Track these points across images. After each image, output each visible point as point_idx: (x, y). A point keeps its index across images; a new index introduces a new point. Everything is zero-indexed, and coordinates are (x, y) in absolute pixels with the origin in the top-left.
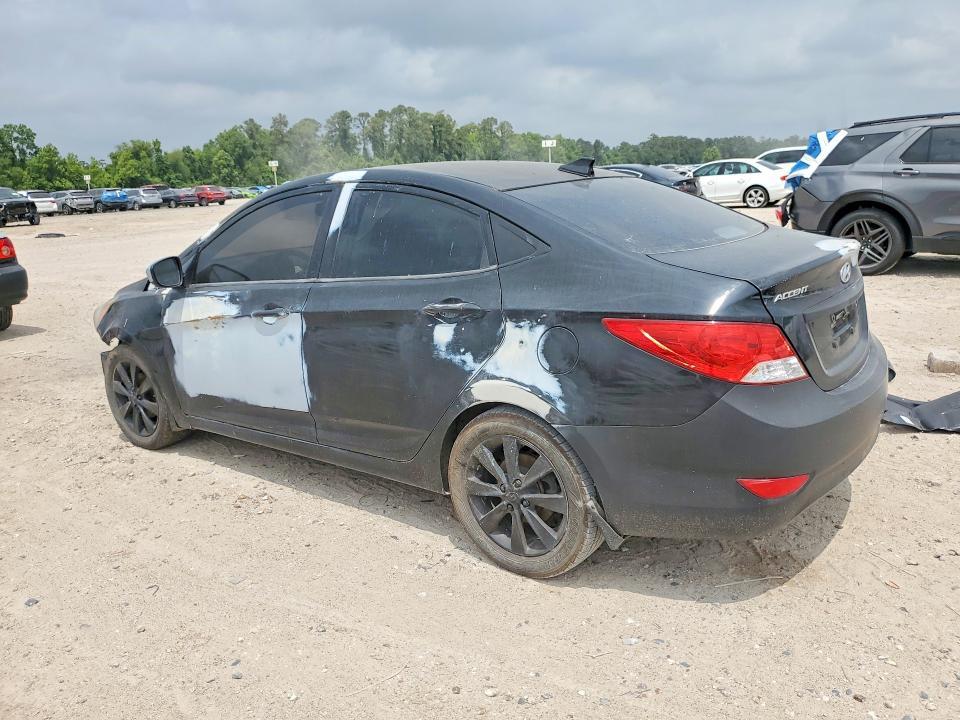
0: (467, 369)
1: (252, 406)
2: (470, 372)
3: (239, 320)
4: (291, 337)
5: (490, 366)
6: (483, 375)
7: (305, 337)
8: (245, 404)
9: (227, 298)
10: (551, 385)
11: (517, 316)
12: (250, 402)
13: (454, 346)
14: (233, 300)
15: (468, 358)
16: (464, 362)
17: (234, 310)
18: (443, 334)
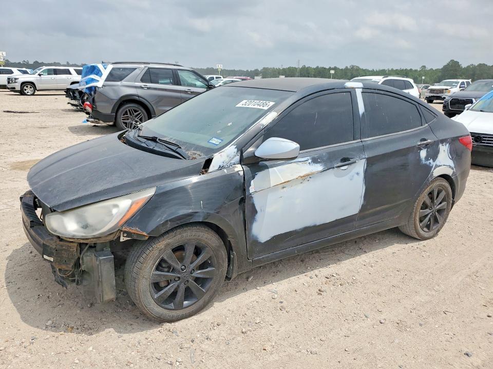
0: (431, 165)
1: (321, 225)
2: (432, 167)
3: (325, 172)
4: (358, 174)
5: (438, 162)
6: (437, 166)
7: (366, 172)
8: (315, 226)
9: (310, 161)
10: (451, 163)
11: (442, 141)
12: (318, 224)
13: (427, 158)
14: (315, 161)
15: (431, 161)
16: (430, 163)
17: (319, 167)
18: (423, 154)
